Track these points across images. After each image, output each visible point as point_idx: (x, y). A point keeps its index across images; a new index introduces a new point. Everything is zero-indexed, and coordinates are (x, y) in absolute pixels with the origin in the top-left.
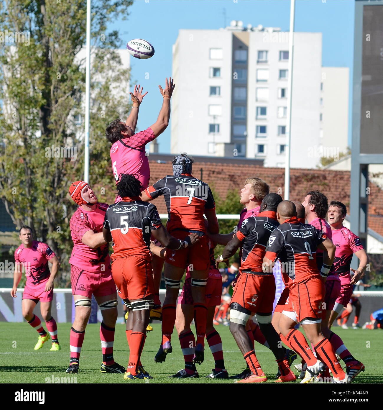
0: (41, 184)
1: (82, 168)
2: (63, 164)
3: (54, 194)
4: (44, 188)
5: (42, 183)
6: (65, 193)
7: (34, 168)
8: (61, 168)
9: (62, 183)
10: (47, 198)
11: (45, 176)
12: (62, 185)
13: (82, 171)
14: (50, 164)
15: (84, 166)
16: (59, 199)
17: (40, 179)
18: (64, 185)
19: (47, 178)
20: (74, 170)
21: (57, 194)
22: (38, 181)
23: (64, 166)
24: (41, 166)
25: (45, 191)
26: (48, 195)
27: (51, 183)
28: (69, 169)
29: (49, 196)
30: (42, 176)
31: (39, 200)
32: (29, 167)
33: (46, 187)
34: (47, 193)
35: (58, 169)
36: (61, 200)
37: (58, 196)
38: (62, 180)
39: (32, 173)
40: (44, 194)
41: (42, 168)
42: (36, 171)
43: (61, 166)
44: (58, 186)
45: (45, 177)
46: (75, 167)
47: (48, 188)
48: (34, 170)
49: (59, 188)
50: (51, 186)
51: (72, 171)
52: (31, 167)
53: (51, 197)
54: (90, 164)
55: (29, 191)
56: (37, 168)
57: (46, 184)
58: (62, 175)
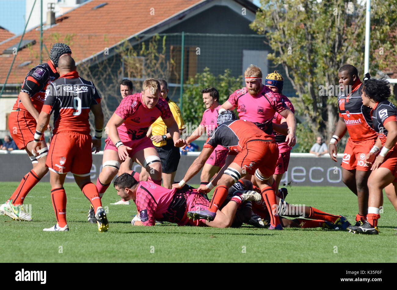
0: (321, 50)
1: (362, 32)
2: (344, 30)
3: (335, 60)
4: (325, 53)
5: (323, 48)
6: (345, 59)
7: (314, 33)
8: (341, 34)
9: (343, 48)
10: (327, 63)
11: (326, 40)
12: (343, 50)
13: (363, 36)
14: (331, 29)
15: (365, 31)
16: (339, 64)
17: (321, 44)
18: (345, 50)
19: (327, 42)
20: (355, 35)
21: (338, 59)
22: (318, 46)
23: (345, 32)
24: (321, 31)
25: (326, 56)
26: (328, 60)
27: (332, 48)
28: (350, 34)
29: (330, 62)
30: (323, 41)
31: (319, 65)
32: (310, 32)
33: (326, 52)
34: (328, 58)
35: (339, 34)
36: (342, 65)
37: (338, 61)
38: (342, 46)
39: (313, 38)
40: (324, 59)
41: (322, 33)
42: (317, 37)
43: (342, 32)
44: (339, 51)
45: (325, 43)
46: (356, 33)
47: (328, 54)
48: (315, 36)
49: (340, 53)
50: (331, 52)
51: (353, 37)
52: (312, 32)
53: (331, 63)
54: (371, 29)
55: (309, 56)
56: (318, 33)
57: (326, 49)
58: (343, 41)
